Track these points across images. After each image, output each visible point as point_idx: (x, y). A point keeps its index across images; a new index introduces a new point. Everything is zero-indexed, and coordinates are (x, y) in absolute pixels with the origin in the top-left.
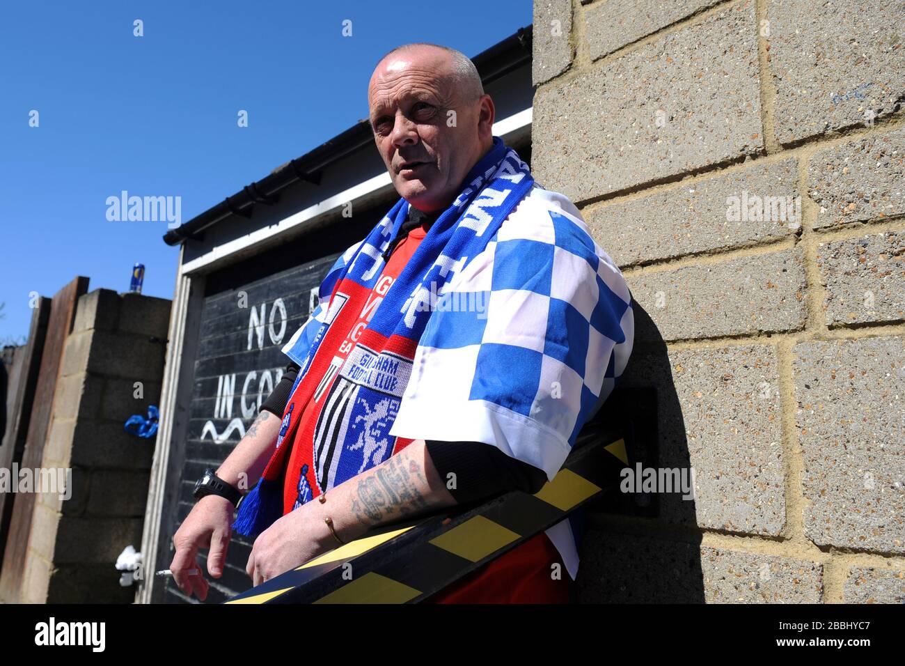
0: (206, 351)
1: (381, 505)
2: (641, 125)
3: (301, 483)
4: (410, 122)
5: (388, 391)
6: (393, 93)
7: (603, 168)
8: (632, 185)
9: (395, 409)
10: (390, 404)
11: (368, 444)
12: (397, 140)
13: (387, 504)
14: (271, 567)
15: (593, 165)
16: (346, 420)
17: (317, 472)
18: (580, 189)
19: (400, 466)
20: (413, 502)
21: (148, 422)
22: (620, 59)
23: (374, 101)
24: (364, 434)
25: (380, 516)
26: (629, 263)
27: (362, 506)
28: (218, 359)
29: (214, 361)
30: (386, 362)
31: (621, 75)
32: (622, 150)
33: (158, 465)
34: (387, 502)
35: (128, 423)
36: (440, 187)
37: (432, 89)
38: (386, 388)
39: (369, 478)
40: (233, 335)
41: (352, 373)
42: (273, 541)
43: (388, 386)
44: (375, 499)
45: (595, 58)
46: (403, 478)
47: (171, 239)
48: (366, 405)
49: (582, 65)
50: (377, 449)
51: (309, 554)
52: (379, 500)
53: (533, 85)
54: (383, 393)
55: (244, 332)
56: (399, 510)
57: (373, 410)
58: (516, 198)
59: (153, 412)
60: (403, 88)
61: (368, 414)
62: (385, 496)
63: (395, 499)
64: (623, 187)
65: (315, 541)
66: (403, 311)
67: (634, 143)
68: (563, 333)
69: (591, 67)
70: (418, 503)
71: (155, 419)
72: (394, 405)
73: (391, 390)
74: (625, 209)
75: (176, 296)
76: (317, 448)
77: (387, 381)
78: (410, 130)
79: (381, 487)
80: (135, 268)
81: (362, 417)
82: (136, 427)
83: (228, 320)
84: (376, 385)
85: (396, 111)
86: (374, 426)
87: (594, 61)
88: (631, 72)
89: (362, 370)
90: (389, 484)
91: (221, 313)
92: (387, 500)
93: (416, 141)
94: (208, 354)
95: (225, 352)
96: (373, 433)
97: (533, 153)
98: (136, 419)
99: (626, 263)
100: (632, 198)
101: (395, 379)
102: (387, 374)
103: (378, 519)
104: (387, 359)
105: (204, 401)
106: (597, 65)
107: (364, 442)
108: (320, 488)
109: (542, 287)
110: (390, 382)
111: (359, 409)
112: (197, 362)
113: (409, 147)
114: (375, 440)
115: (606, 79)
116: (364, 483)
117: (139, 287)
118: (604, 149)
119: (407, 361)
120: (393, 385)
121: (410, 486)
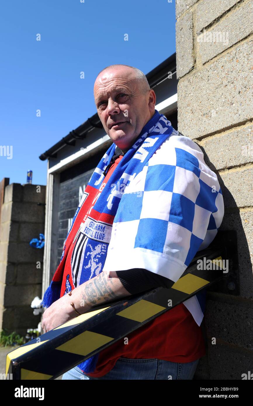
0: (63, 207)
1: (95, 296)
2: (225, 97)
3: (67, 283)
4: (116, 103)
5: (101, 240)
6: (107, 89)
7: (209, 120)
8: (222, 128)
9: (105, 248)
10: (102, 247)
11: (93, 265)
12: (110, 112)
13: (98, 296)
14: (49, 326)
15: (204, 118)
16: (83, 254)
17: (73, 278)
18: (199, 131)
19: (103, 277)
20: (109, 295)
21: (40, 241)
22: (215, 62)
23: (97, 93)
24: (91, 261)
25: (95, 302)
26: (222, 168)
27: (87, 297)
28: (68, 212)
29: (66, 212)
30: (99, 226)
31: (216, 71)
32: (217, 110)
33: (46, 260)
34: (98, 295)
35: (31, 242)
36: (132, 134)
37: (126, 86)
38: (100, 239)
39: (90, 283)
40: (73, 200)
41: (86, 231)
42: (50, 313)
43: (101, 238)
44: (92, 294)
45: (204, 63)
46: (104, 283)
47: (42, 158)
48: (91, 247)
49: (199, 66)
50: (97, 268)
51: (65, 320)
52: (94, 294)
53: (177, 79)
54: (98, 241)
55: (77, 198)
56: (103, 298)
57: (94, 249)
58: (161, 142)
59: (42, 237)
60: (112, 86)
61: (92, 251)
62: (97, 292)
63: (101, 293)
64: (218, 129)
65: (67, 314)
66: (107, 200)
67: (223, 106)
68: (179, 210)
69: (203, 67)
70: (112, 295)
71: (43, 240)
72: (104, 247)
73: (102, 239)
74: (220, 141)
75: (47, 184)
76: (72, 267)
77: (100, 235)
78: (116, 107)
79: (95, 288)
80: (28, 172)
81: (90, 253)
82: (35, 244)
83: (71, 193)
84: (95, 237)
85: (109, 98)
86: (95, 257)
87: (204, 64)
88: (220, 69)
89: (90, 229)
90: (98, 286)
91: (68, 190)
92: (98, 294)
93: (119, 112)
94: (63, 209)
95: (70, 208)
96: (95, 260)
97: (178, 113)
98: (35, 240)
99: (221, 168)
100: (223, 134)
101: (104, 234)
102: (100, 232)
103: (94, 303)
104: (100, 225)
105: (63, 231)
106: (205, 66)
107: (91, 265)
108: (74, 286)
109: (169, 187)
110: (101, 236)
111: (88, 250)
112: (59, 213)
113: (116, 115)
114: (96, 263)
115: (209, 73)
116: (88, 286)
117: (30, 181)
118: (209, 110)
119: (109, 225)
120: (103, 237)
121: (108, 287)
